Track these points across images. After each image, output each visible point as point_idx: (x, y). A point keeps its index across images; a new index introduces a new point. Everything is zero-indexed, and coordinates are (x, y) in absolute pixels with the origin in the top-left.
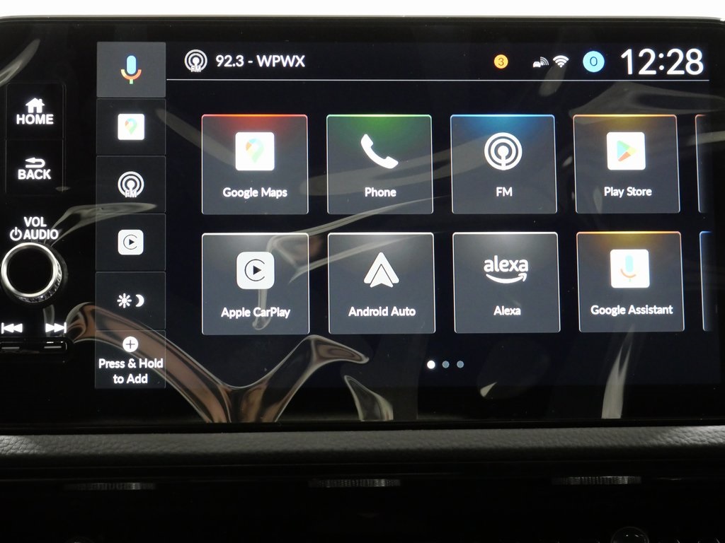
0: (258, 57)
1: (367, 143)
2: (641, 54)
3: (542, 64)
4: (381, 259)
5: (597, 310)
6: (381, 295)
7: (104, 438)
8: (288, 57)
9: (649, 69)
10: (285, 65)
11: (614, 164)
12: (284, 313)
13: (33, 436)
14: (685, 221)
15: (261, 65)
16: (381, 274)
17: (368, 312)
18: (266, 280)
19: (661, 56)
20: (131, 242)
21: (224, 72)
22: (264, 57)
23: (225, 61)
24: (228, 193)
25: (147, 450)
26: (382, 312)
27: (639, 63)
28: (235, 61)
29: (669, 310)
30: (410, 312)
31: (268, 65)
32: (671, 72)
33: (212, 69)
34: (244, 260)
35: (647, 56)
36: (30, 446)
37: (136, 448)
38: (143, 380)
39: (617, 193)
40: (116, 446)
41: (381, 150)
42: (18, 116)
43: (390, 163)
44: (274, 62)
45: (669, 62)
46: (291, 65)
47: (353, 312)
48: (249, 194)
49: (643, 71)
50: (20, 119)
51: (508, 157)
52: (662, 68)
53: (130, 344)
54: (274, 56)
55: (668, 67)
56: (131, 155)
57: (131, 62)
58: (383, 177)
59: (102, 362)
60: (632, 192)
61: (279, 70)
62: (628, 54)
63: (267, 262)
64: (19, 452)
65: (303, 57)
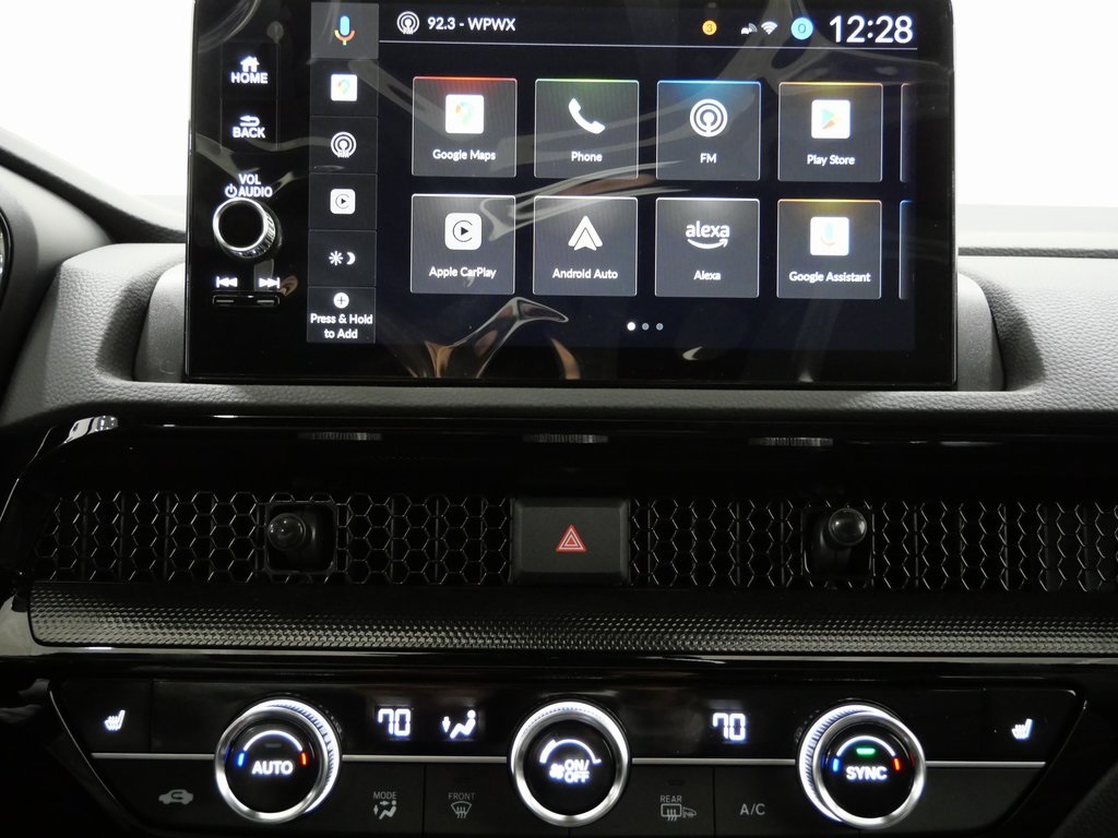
0: (469, 19)
1: (574, 107)
2: (850, 22)
3: (750, 30)
4: (586, 222)
5: (795, 277)
6: (585, 258)
7: (313, 389)
8: (499, 20)
9: (858, 36)
10: (495, 28)
11: (819, 131)
12: (490, 273)
13: (245, 386)
14: (886, 190)
15: (472, 28)
16: (586, 237)
17: (571, 274)
18: (474, 242)
19: (870, 23)
20: (343, 201)
21: (436, 34)
22: (475, 20)
23: (437, 23)
24: (439, 155)
25: (353, 402)
26: (585, 274)
27: (847, 30)
28: (446, 23)
29: (867, 278)
30: (612, 275)
31: (479, 28)
32: (880, 39)
33: (423, 31)
34: (452, 221)
35: (856, 23)
36: (240, 395)
37: (342, 400)
38: (353, 335)
39: (819, 161)
40: (323, 397)
41: (588, 114)
42: (233, 74)
43: (596, 128)
44: (485, 25)
45: (878, 30)
46: (502, 29)
47: (557, 273)
48: (458, 156)
49: (852, 39)
50: (235, 78)
51: (713, 123)
52: (870, 35)
53: (341, 300)
54: (486, 19)
55: (876, 34)
56: (343, 117)
57: (345, 22)
58: (588, 142)
59: (314, 317)
60: (835, 160)
61: (490, 33)
62: (837, 21)
63: (474, 223)
64: (230, 400)
65: (514, 20)
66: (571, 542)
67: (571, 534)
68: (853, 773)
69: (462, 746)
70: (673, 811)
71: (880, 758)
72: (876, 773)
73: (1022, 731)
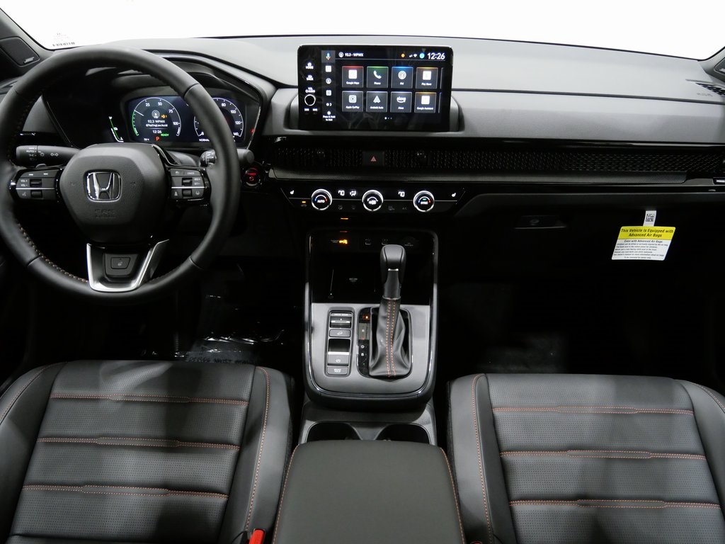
1: (375, 73)
3: (411, 56)
4: (377, 97)
5: (418, 108)
6: (377, 104)
8: (360, 54)
11: (424, 78)
12: (358, 108)
13: (312, 131)
14: (437, 91)
15: (354, 56)
16: (377, 100)
17: (374, 108)
18: (355, 101)
20: (329, 93)
21: (347, 57)
22: (355, 54)
23: (347, 55)
24: (348, 83)
26: (377, 108)
27: (431, 56)
28: (349, 55)
29: (432, 109)
30: (382, 108)
31: (356, 56)
32: (438, 58)
33: (344, 56)
34: (350, 97)
35: (433, 55)
36: (311, 133)
38: (331, 120)
39: (424, 84)
41: (378, 74)
43: (379, 77)
45: (437, 56)
46: (360, 56)
47: (371, 108)
48: (351, 83)
49: (432, 58)
50: (307, 67)
51: (403, 76)
52: (436, 58)
53: (329, 113)
54: (357, 54)
56: (329, 75)
57: (328, 55)
58: (378, 80)
59: (324, 117)
60: (428, 84)
61: (358, 57)
62: (429, 54)
63: (355, 97)
64: (309, 134)
65: (363, 54)
66: (374, 159)
67: (374, 158)
68: (422, 203)
69: (353, 197)
70: (391, 209)
71: (427, 200)
72: (426, 203)
73: (454, 195)
